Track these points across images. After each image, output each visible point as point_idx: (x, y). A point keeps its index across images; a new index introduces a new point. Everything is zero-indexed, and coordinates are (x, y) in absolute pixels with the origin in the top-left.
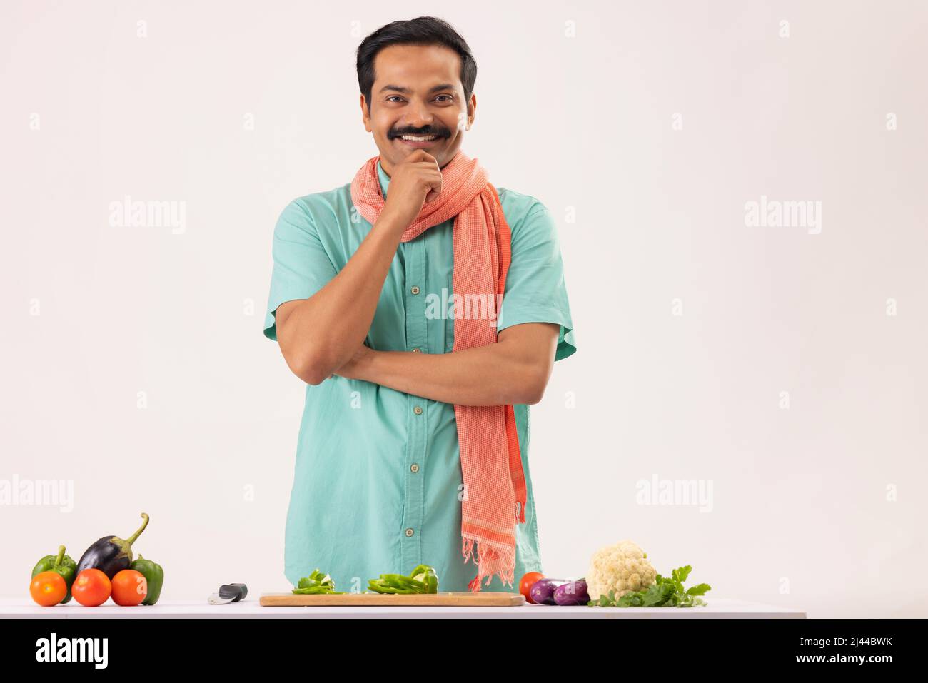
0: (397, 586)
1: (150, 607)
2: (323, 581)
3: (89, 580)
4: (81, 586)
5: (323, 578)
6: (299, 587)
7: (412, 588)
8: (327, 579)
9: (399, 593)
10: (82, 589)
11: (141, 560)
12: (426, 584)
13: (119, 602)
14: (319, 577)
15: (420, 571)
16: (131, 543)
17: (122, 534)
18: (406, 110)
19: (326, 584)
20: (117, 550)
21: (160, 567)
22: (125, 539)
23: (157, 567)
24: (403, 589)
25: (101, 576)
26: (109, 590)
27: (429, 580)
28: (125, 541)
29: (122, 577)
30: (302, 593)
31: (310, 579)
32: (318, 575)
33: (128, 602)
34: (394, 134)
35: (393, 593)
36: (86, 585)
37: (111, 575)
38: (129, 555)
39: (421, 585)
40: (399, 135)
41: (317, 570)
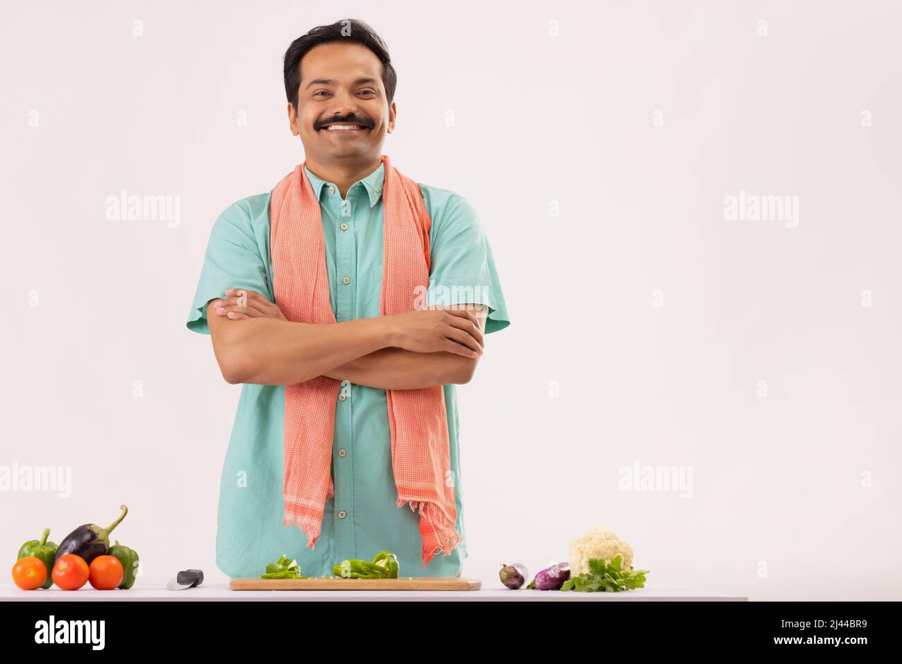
0: (360, 571)
1: (126, 590)
2: (290, 566)
3: (69, 565)
4: (60, 571)
5: (290, 563)
6: (267, 572)
7: (373, 573)
8: (294, 564)
9: (362, 578)
10: (62, 574)
11: (117, 547)
12: (388, 569)
13: (97, 586)
14: (286, 563)
15: (382, 557)
16: (109, 531)
17: (100, 522)
18: (331, 102)
19: (292, 569)
20: (94, 536)
21: (135, 553)
22: (103, 528)
23: (133, 553)
24: (366, 574)
25: (80, 561)
26: (87, 574)
27: (391, 566)
28: (102, 529)
29: (100, 563)
30: (270, 578)
31: (277, 565)
32: (286, 561)
33: (105, 586)
34: (320, 125)
35: (356, 578)
36: (66, 570)
37: (89, 561)
38: (105, 542)
39: (382, 570)
40: (325, 126)
41: (284, 556)
